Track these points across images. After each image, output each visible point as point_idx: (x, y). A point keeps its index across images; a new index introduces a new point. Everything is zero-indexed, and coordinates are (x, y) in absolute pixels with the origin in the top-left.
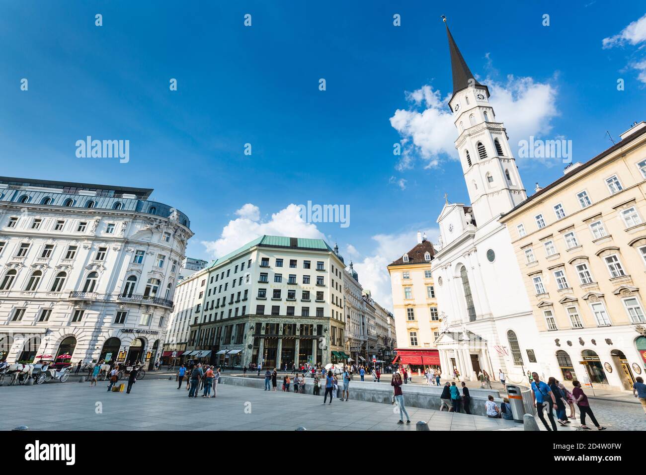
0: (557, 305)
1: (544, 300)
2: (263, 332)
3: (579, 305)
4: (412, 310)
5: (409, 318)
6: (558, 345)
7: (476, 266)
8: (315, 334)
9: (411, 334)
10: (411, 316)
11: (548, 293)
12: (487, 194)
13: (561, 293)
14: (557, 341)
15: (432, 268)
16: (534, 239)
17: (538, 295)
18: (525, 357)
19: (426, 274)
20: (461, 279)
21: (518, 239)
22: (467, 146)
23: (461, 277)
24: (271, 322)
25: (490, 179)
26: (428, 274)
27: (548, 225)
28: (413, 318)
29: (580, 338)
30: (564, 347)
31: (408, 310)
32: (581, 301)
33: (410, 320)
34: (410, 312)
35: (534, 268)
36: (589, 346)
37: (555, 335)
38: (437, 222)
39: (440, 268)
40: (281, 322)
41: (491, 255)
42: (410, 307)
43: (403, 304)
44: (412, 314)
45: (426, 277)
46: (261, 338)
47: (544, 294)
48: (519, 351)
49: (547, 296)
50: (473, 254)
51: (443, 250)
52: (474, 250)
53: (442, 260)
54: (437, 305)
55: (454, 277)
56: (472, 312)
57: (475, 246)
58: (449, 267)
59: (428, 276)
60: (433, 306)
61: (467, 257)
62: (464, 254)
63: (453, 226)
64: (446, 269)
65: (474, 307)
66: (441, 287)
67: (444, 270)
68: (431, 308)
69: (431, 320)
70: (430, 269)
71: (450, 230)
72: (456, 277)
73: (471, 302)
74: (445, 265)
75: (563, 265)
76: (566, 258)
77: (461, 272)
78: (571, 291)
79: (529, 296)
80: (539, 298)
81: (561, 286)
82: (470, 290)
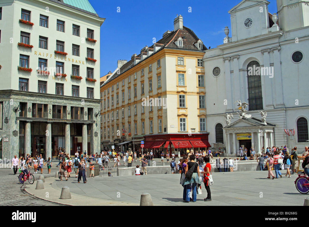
2: (29, 115)
4: (184, 97)
5: (181, 105)
7: (277, 64)
8: (86, 118)
9: (181, 120)
10: (182, 103)
12: (304, 2)
15: (205, 57)
19: (199, 63)
24: (38, 102)
26: (201, 63)
28: (184, 105)
31: (180, 97)
33: (181, 107)
34: (182, 99)
38: (229, 12)
39: (221, 59)
40: (50, 103)
41: (297, 57)
42: (182, 94)
43: (176, 90)
44: (184, 101)
45: (199, 65)
46: (28, 122)
48: (307, 132)
50: (276, 52)
51: (235, 42)
52: (278, 49)
53: (226, 52)
54: (205, 93)
55: (240, 70)
56: (254, 102)
57: (280, 46)
58: (235, 60)
59: (200, 64)
60: (202, 94)
61: (266, 54)
62: (264, 51)
63: (252, 22)
64: (230, 61)
65: (261, 98)
66: (216, 77)
67: (227, 61)
68: (200, 97)
69: (199, 108)
70: (203, 58)
71: (246, 24)
72: (243, 71)
73: (255, 93)
74: (230, 57)
77: (248, 66)
82: (260, 83)
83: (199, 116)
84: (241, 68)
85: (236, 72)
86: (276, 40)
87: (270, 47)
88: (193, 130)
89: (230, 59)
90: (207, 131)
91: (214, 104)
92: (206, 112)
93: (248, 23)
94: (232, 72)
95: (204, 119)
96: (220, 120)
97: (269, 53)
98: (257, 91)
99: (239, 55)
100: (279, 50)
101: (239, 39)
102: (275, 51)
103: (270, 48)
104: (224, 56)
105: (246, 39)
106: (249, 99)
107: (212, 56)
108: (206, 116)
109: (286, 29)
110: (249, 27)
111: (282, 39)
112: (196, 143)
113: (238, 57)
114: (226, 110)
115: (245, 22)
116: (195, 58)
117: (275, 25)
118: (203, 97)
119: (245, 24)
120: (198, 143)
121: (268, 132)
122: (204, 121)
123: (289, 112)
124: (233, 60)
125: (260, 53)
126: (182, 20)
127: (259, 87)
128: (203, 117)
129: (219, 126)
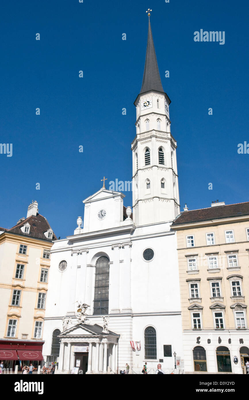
0: (206, 309)
1: (197, 304)
3: (225, 311)
4: (19, 292)
5: (13, 303)
6: (198, 342)
7: (126, 261)
9: (11, 322)
10: (15, 300)
11: (201, 299)
12: (159, 198)
13: (213, 300)
14: (198, 338)
15: (52, 248)
16: (201, 252)
17: (192, 299)
18: (160, 352)
19: (44, 254)
20: (94, 269)
21: (185, 247)
22: (149, 145)
23: (95, 267)
25: (163, 185)
26: (46, 254)
27: (217, 244)
28: (17, 303)
29: (219, 338)
30: (203, 343)
31: (15, 292)
32: (228, 309)
33: (13, 305)
34: (16, 295)
35: (193, 275)
36: (225, 343)
37: (197, 334)
38: (84, 202)
39: (70, 252)
41: (148, 254)
42: (17, 289)
43: (11, 284)
44: (18, 298)
45: (44, 257)
47: (198, 299)
48: (156, 346)
49: (199, 301)
50: (127, 247)
51: (87, 233)
52: (129, 244)
53: (75, 244)
54: (47, 291)
55: (88, 266)
56: (99, 305)
57: (131, 241)
58: (84, 254)
59: (46, 256)
60: (43, 292)
61: (116, 249)
62: (115, 245)
63: (105, 213)
64: (78, 254)
65: (107, 300)
66: (62, 271)
67: (75, 255)
68: (40, 294)
69: (37, 307)
70: (51, 250)
71: (100, 216)
72: (91, 266)
73: (102, 294)
74: (79, 250)
75: (221, 279)
76: (225, 274)
77: (97, 261)
78: (222, 300)
79: (182, 298)
80: (191, 301)
81: (214, 295)
82: (108, 282)
83: (35, 318)
84: (89, 263)
85: (84, 267)
86: (128, 235)
87: (121, 241)
88: (24, 337)
89: (79, 252)
90: (42, 339)
91: (55, 304)
92: (45, 313)
93: (102, 215)
94: (79, 267)
95: (41, 323)
96: (59, 325)
97: (120, 248)
98: (104, 291)
99: (89, 249)
100: (130, 246)
103: (121, 243)
104: (73, 249)
105: (97, 231)
106: (95, 301)
107: (60, 247)
108: (44, 318)
109: (140, 223)
110: (102, 219)
111: (134, 234)
112: (25, 354)
113: (87, 251)
114: (68, 313)
115: (99, 214)
116: (42, 248)
117: (129, 218)
118: (44, 295)
119: (98, 215)
120: (28, 354)
121: (111, 343)
122: (40, 325)
123: (138, 320)
124: (81, 253)
125: (111, 247)
126: (37, 206)
127: (106, 287)
128: (39, 320)
129: (57, 332)
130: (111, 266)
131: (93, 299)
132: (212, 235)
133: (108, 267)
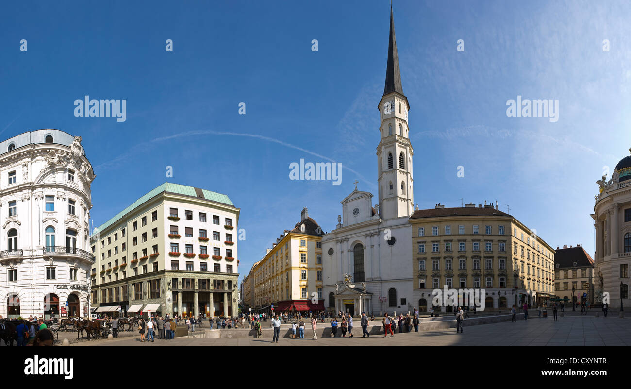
0: (429, 277)
1: (423, 274)
2: (180, 286)
3: (440, 278)
4: (305, 271)
6: (423, 296)
7: (376, 246)
9: (303, 289)
11: (426, 270)
12: (399, 197)
13: (433, 272)
14: (423, 294)
16: (428, 240)
18: (399, 302)
19: (318, 245)
21: (418, 236)
23: (353, 251)
25: (402, 187)
27: (440, 235)
28: (305, 278)
30: (426, 297)
31: (302, 271)
32: (443, 278)
33: (303, 279)
34: (304, 273)
35: (422, 256)
37: (423, 291)
39: (334, 242)
42: (304, 269)
43: (299, 266)
44: (305, 275)
45: (318, 247)
46: (179, 292)
47: (424, 270)
48: (396, 299)
49: (425, 272)
51: (346, 227)
53: (338, 236)
54: (322, 269)
55: (348, 251)
56: (358, 276)
57: (379, 231)
58: (345, 242)
60: (320, 270)
61: (368, 237)
62: (367, 235)
63: (358, 211)
64: (341, 243)
65: (363, 273)
66: (330, 256)
67: (339, 244)
68: (318, 272)
69: (317, 280)
70: (322, 241)
72: (350, 251)
73: (359, 269)
74: (341, 240)
75: (439, 258)
76: (443, 255)
77: (354, 247)
78: (439, 272)
79: (414, 270)
80: (420, 272)
81: (434, 268)
82: (363, 261)
83: (317, 286)
84: (349, 248)
85: (345, 252)
86: (376, 227)
87: (372, 232)
89: (341, 242)
90: (323, 298)
91: (329, 277)
92: (323, 283)
93: (356, 212)
94: (342, 252)
95: (321, 289)
96: (333, 290)
97: (371, 237)
98: (360, 267)
99: (348, 239)
100: (378, 235)
101: (349, 224)
102: (375, 236)
104: (337, 239)
105: (354, 225)
106: (354, 274)
107: (328, 239)
108: (322, 286)
109: (385, 217)
110: (357, 215)
111: (381, 226)
113: (347, 240)
114: (338, 282)
116: (315, 241)
117: (377, 214)
118: (321, 272)
119: (353, 212)
121: (368, 298)
122: (321, 290)
123: (384, 284)
124: (343, 243)
125: (363, 237)
127: (362, 264)
128: (320, 287)
129: (331, 294)
130: (364, 250)
131: (353, 272)
132: (436, 228)
133: (363, 250)
